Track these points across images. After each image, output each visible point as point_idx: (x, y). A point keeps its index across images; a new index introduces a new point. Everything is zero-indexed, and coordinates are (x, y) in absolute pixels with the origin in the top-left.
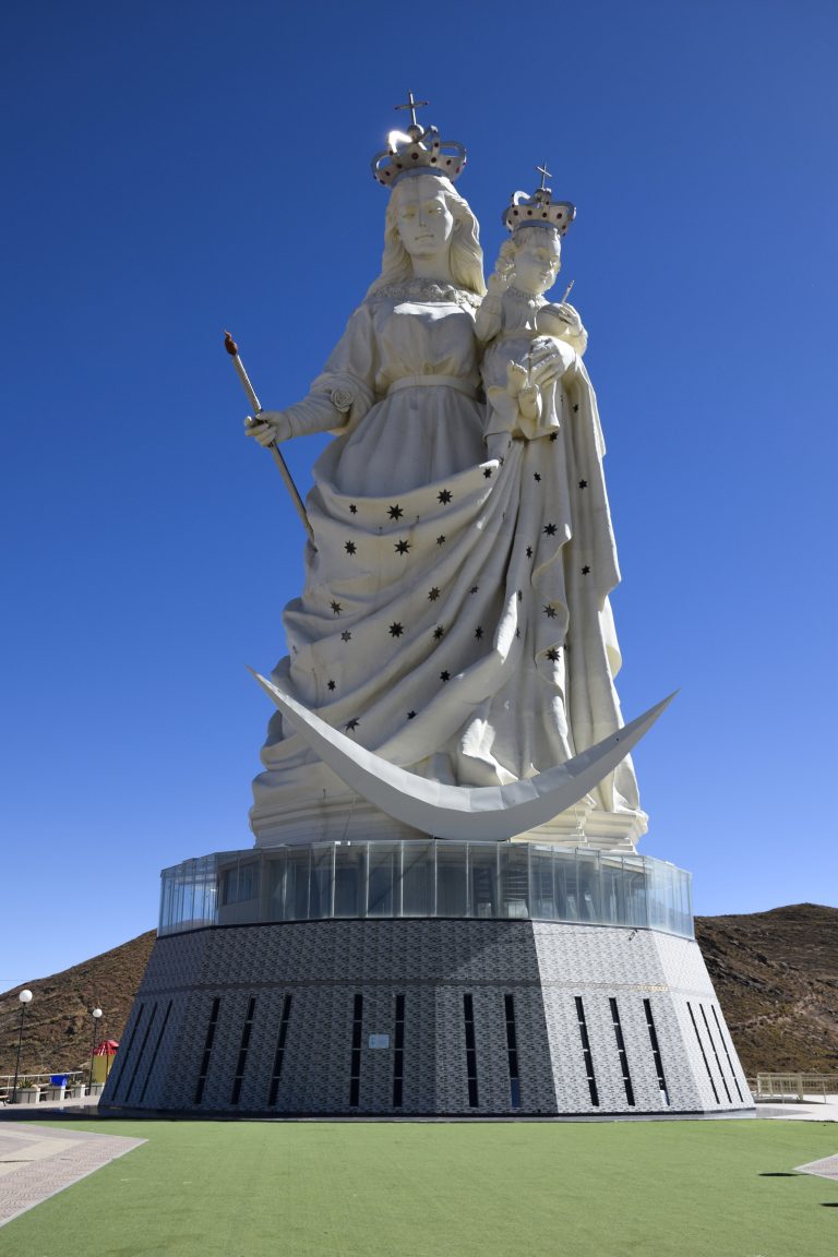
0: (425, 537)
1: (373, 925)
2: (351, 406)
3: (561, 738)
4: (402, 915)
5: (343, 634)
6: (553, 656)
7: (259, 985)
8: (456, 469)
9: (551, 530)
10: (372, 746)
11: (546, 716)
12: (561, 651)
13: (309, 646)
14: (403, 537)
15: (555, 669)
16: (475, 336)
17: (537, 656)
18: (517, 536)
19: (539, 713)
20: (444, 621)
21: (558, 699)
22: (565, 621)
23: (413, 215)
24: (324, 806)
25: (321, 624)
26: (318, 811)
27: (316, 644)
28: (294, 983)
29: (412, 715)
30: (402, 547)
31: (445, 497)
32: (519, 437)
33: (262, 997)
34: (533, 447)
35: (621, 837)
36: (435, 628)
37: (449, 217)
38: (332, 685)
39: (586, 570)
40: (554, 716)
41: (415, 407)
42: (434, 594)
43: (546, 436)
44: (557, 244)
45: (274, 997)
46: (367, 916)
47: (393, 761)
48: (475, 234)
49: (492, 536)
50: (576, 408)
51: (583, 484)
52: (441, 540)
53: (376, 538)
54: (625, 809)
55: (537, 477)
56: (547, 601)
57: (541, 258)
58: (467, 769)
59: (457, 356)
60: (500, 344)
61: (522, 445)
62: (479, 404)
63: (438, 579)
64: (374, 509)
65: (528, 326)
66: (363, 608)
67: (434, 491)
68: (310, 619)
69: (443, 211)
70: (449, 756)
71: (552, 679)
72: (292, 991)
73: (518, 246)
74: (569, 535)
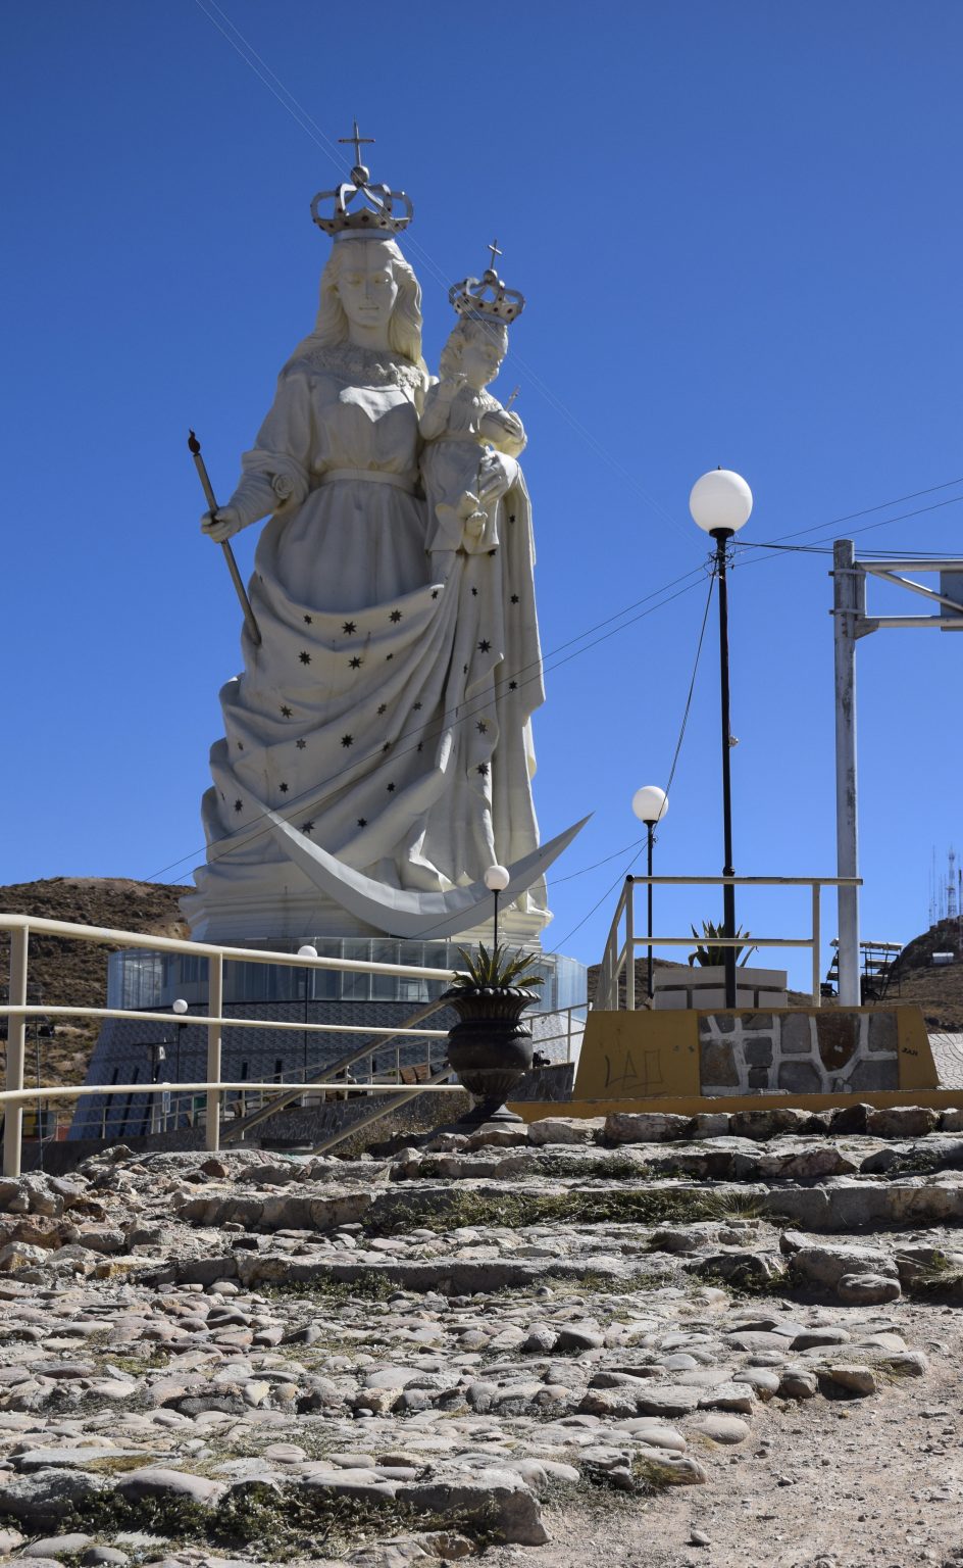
0: (376, 654)
1: (348, 1006)
2: (290, 493)
3: (489, 848)
4: (371, 999)
5: (298, 742)
6: (483, 770)
7: (250, 1052)
8: (403, 591)
9: (485, 646)
10: (332, 850)
11: (476, 827)
12: (489, 765)
13: (263, 749)
14: (357, 654)
15: (485, 784)
16: (418, 431)
17: (469, 771)
18: (455, 654)
19: (469, 823)
20: (391, 737)
21: (487, 811)
22: (495, 738)
23: (358, 282)
24: (285, 901)
25: (273, 728)
26: (281, 905)
27: (270, 748)
28: (283, 1051)
29: (362, 823)
30: (355, 663)
31: (396, 616)
32: (462, 552)
33: (254, 1062)
34: (473, 562)
35: (531, 934)
36: (384, 743)
37: (395, 287)
38: (284, 788)
39: (513, 686)
40: (483, 827)
41: (359, 507)
42: (382, 709)
43: (484, 553)
44: (506, 340)
45: (265, 1062)
46: (343, 999)
47: (349, 864)
48: (418, 303)
49: (435, 655)
50: (512, 519)
51: (514, 599)
52: (390, 657)
53: (332, 653)
54: (536, 910)
55: (474, 592)
56: (480, 717)
57: (489, 356)
58: (412, 876)
59: (402, 456)
60: (443, 445)
61: (463, 560)
62: (417, 501)
63: (387, 695)
64: (329, 624)
65: (472, 430)
66: (315, 717)
67: (386, 611)
68: (259, 719)
69: (390, 283)
70: (393, 860)
71: (483, 792)
72: (282, 1057)
73: (466, 340)
74: (503, 657)
